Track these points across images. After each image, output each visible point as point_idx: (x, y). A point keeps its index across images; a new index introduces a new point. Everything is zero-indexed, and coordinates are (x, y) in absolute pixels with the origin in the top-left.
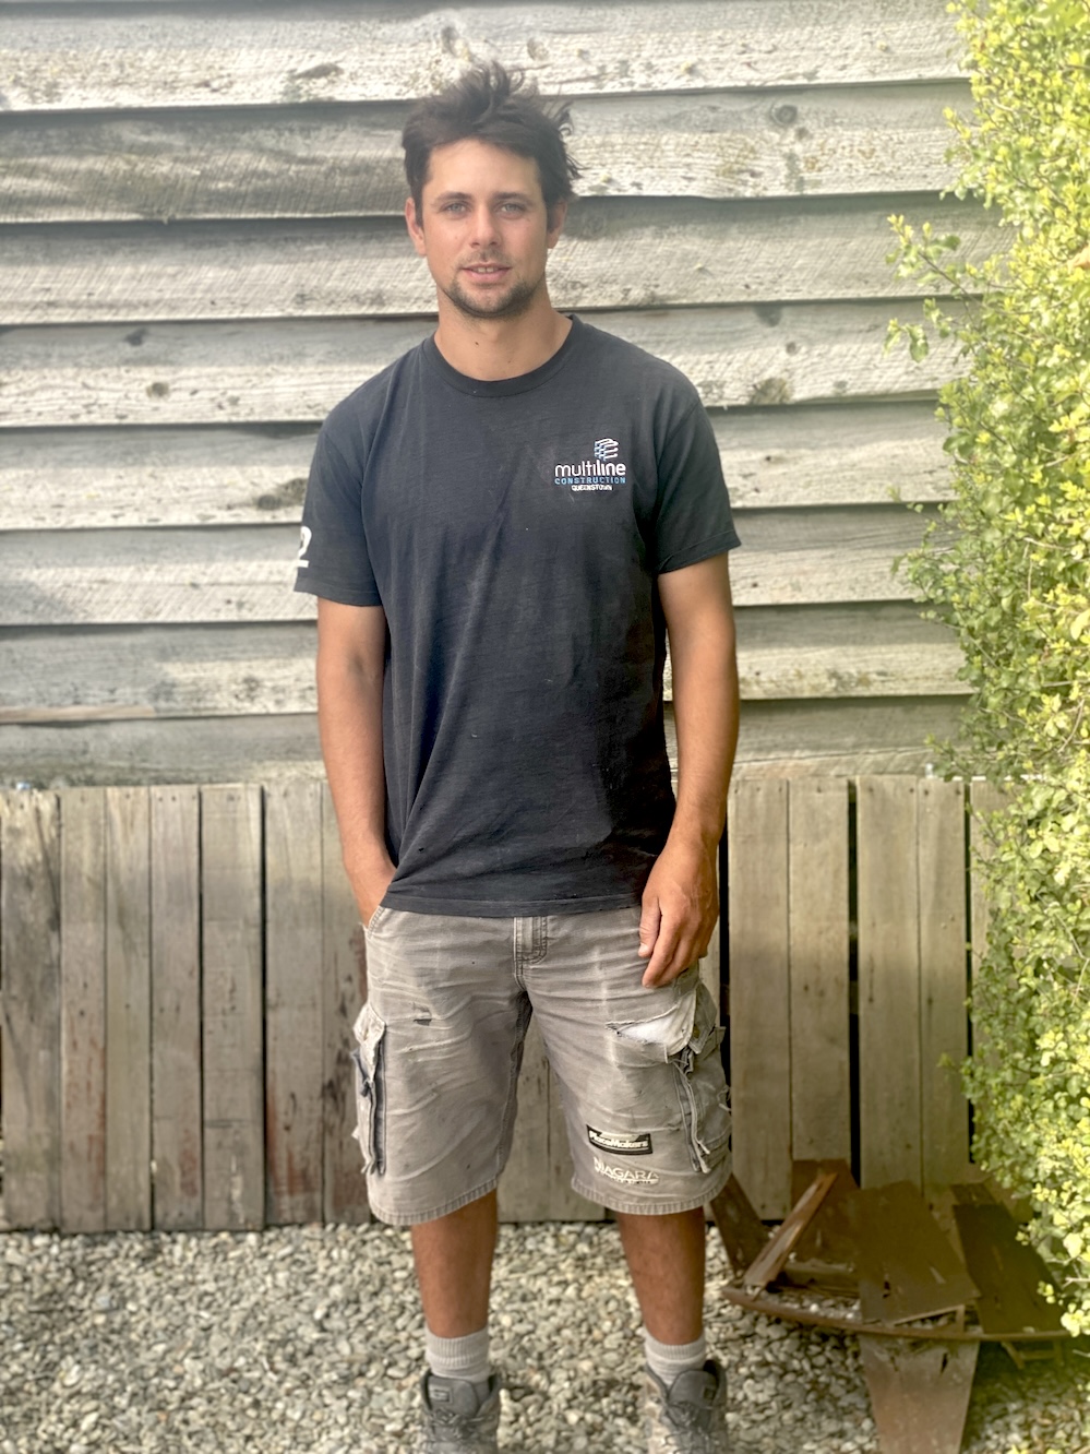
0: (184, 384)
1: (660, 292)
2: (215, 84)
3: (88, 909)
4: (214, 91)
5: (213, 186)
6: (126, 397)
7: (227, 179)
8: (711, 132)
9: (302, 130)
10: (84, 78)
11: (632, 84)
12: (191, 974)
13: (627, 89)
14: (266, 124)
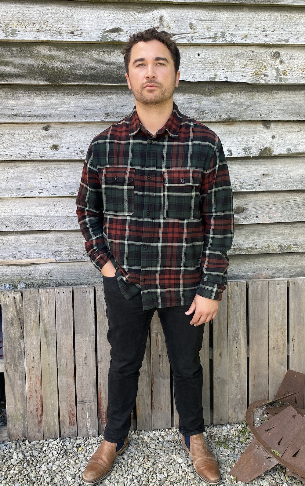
0: (63, 145)
1: (232, 116)
2: (76, 33)
3: (34, 332)
4: (77, 35)
5: (75, 72)
6: (43, 150)
7: (80, 69)
8: (252, 60)
9: (108, 52)
10: (25, 28)
11: (226, 41)
12: (71, 353)
13: (225, 42)
14: (94, 49)
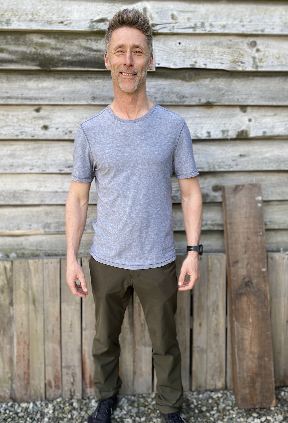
0: (53, 126)
1: (211, 100)
2: (65, 23)
3: (23, 299)
4: (66, 25)
5: (64, 58)
6: (34, 130)
7: (70, 55)
8: (230, 48)
9: (95, 40)
10: (19, 18)
11: (205, 30)
12: (57, 320)
13: (204, 32)
14: (83, 37)
